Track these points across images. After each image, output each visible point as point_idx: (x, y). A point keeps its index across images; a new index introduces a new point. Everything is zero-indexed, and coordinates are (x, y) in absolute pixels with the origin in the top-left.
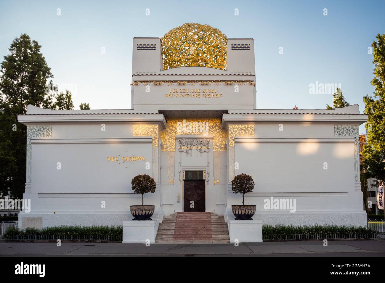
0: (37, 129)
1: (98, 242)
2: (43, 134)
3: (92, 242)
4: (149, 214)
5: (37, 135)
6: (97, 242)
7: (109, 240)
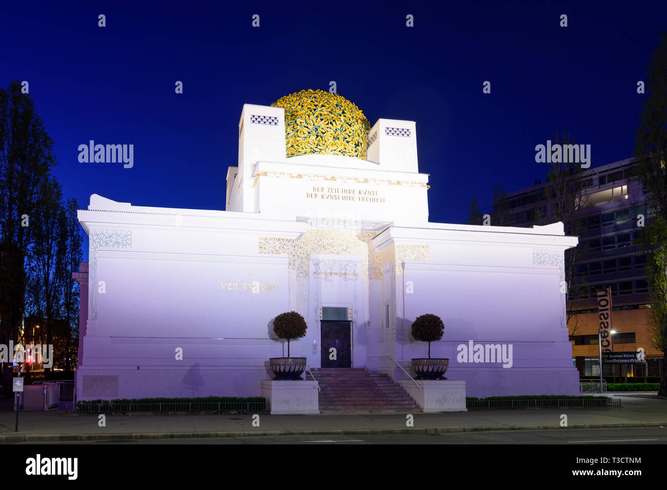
0: (106, 234)
1: (233, 413)
2: (117, 243)
3: (223, 413)
4: (300, 370)
5: (107, 244)
6: (231, 414)
7: (250, 411)
